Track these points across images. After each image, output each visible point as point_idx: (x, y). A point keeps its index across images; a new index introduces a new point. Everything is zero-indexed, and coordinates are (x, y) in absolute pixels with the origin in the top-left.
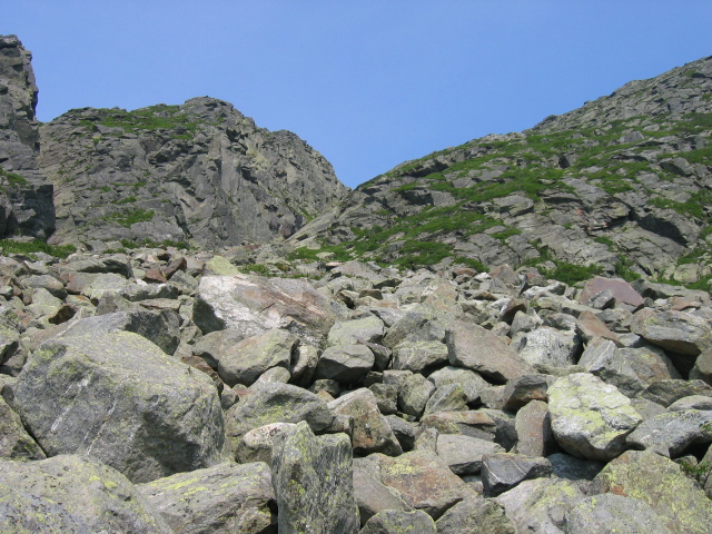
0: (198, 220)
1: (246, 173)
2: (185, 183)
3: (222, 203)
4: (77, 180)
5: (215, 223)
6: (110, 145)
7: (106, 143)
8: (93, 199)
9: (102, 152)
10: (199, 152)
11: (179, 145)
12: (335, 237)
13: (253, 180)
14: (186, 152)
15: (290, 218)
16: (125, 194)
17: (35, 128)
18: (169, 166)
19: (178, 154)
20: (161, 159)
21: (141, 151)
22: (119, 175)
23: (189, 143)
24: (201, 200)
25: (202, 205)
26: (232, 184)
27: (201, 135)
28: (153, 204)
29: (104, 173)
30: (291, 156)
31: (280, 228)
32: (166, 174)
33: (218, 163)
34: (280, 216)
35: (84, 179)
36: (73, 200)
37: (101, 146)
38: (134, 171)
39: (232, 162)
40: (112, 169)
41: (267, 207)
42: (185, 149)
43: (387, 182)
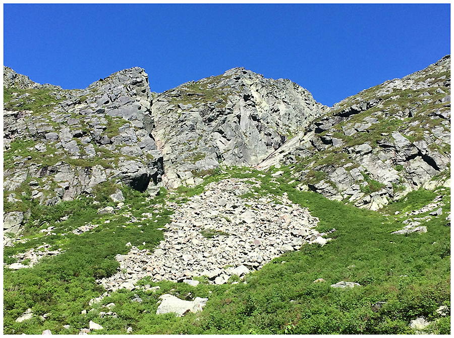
0: (228, 151)
1: (254, 118)
2: (221, 132)
3: (240, 140)
4: (172, 140)
5: (236, 151)
6: (186, 117)
7: (184, 116)
8: (179, 150)
9: (182, 121)
10: (229, 113)
11: (218, 112)
12: (288, 161)
13: (258, 121)
14: (222, 114)
15: (278, 139)
16: (193, 146)
17: (152, 119)
18: (213, 124)
19: (218, 116)
20: (210, 120)
21: (200, 119)
22: (191, 134)
23: (224, 109)
24: (229, 140)
25: (230, 142)
26: (246, 126)
27: (230, 103)
28: (205, 149)
29: (183, 135)
30: (284, 97)
31: (273, 145)
32: (212, 128)
33: (239, 117)
34: (272, 138)
35: (174, 139)
36: (170, 152)
37: (182, 117)
38: (197, 131)
39: (246, 114)
40: (187, 132)
41: (266, 134)
42: (222, 113)
43: (327, 119)
